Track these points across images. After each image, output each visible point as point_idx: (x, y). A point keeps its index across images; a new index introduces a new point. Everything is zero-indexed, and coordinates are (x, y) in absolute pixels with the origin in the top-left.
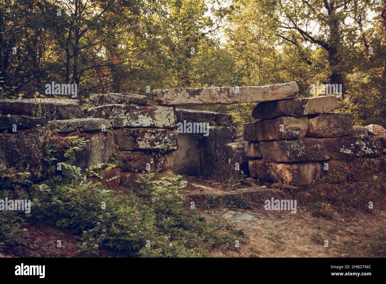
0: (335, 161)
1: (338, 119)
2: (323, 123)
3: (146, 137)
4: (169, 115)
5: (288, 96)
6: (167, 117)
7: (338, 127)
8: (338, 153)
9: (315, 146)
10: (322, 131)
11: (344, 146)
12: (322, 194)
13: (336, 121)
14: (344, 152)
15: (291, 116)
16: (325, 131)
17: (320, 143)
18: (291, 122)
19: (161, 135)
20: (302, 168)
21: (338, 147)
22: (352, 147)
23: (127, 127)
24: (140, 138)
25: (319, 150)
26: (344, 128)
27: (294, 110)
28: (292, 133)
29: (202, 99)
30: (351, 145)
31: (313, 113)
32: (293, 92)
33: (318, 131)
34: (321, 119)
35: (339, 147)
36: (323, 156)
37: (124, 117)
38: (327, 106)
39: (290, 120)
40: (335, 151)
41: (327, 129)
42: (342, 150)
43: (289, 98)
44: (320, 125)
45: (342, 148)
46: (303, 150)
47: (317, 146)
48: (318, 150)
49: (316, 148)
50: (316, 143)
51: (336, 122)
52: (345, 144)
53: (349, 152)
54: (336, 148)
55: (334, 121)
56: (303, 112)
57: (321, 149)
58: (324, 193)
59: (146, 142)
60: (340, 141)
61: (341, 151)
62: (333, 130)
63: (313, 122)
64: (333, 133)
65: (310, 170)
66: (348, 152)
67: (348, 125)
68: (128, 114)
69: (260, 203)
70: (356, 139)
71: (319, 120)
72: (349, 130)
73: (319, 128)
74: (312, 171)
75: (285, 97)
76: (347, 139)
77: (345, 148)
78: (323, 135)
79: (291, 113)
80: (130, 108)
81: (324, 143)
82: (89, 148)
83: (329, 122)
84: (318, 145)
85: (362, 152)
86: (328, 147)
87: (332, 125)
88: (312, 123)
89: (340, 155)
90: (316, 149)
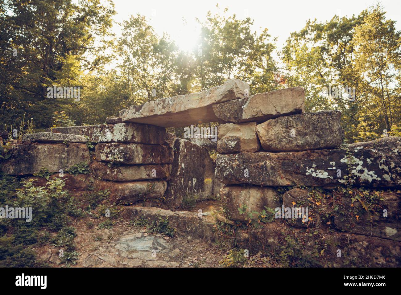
0: (298, 190)
1: (303, 120)
2: (276, 129)
3: (105, 150)
4: (121, 130)
5: (223, 98)
6: (120, 132)
7: (306, 134)
8: (302, 176)
9: (263, 163)
10: (277, 142)
11: (314, 165)
12: (271, 240)
13: (300, 124)
14: (314, 175)
15: (229, 122)
16: (280, 141)
17: (270, 159)
18: (229, 130)
19: (113, 148)
20: (234, 193)
21: (302, 166)
22: (332, 166)
23: (101, 142)
24: (101, 151)
25: (269, 170)
26: (318, 135)
27: (234, 114)
28: (227, 144)
29: (143, 113)
30: (331, 163)
31: (260, 115)
32: (227, 90)
33: (270, 141)
34: (273, 124)
35: (305, 167)
36: (273, 179)
37: (100, 135)
38: (284, 103)
39: (227, 127)
40: (297, 173)
41: (285, 138)
42: (310, 171)
43: (225, 99)
44: (272, 132)
45: (310, 167)
46: (232, 168)
47: (265, 163)
48: (266, 170)
49: (262, 166)
50: (264, 158)
51: (300, 127)
52: (316, 161)
53: (323, 175)
54: (298, 167)
55: (297, 125)
56: (242, 116)
57: (272, 168)
58: (274, 239)
59: (104, 154)
60: (309, 156)
61: (307, 174)
62: (297, 139)
63: (261, 128)
64: (295, 143)
65: (252, 200)
66: (320, 176)
67: (327, 129)
68: (102, 132)
69: (184, 232)
70: (342, 154)
71: (269, 124)
72: (329, 138)
73: (270, 137)
74: (256, 201)
75: (219, 99)
76: (322, 154)
77: (318, 167)
78: (279, 147)
79: (230, 118)
80: (103, 127)
81: (278, 158)
82: (35, 154)
83: (287, 127)
84: (268, 162)
85: (352, 177)
86: (283, 165)
87: (293, 132)
88: (259, 130)
89: (306, 180)
90: (264, 168)
